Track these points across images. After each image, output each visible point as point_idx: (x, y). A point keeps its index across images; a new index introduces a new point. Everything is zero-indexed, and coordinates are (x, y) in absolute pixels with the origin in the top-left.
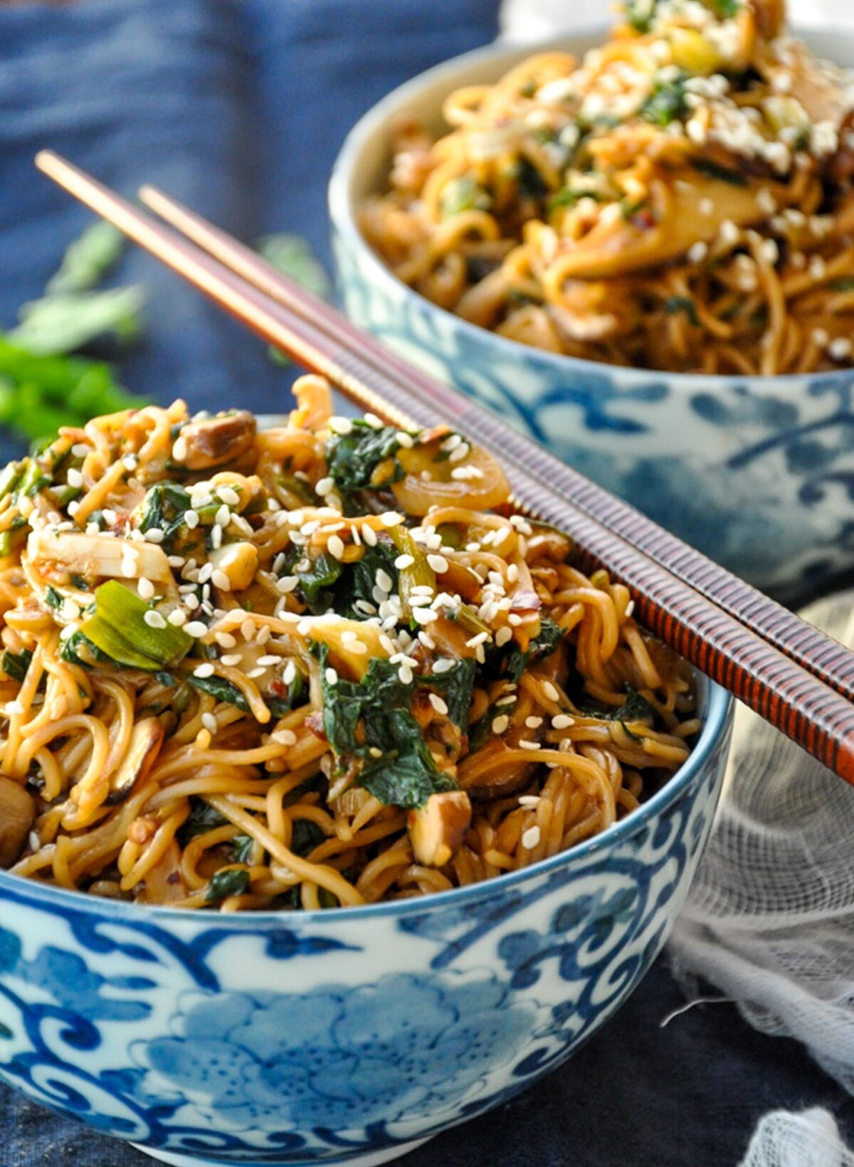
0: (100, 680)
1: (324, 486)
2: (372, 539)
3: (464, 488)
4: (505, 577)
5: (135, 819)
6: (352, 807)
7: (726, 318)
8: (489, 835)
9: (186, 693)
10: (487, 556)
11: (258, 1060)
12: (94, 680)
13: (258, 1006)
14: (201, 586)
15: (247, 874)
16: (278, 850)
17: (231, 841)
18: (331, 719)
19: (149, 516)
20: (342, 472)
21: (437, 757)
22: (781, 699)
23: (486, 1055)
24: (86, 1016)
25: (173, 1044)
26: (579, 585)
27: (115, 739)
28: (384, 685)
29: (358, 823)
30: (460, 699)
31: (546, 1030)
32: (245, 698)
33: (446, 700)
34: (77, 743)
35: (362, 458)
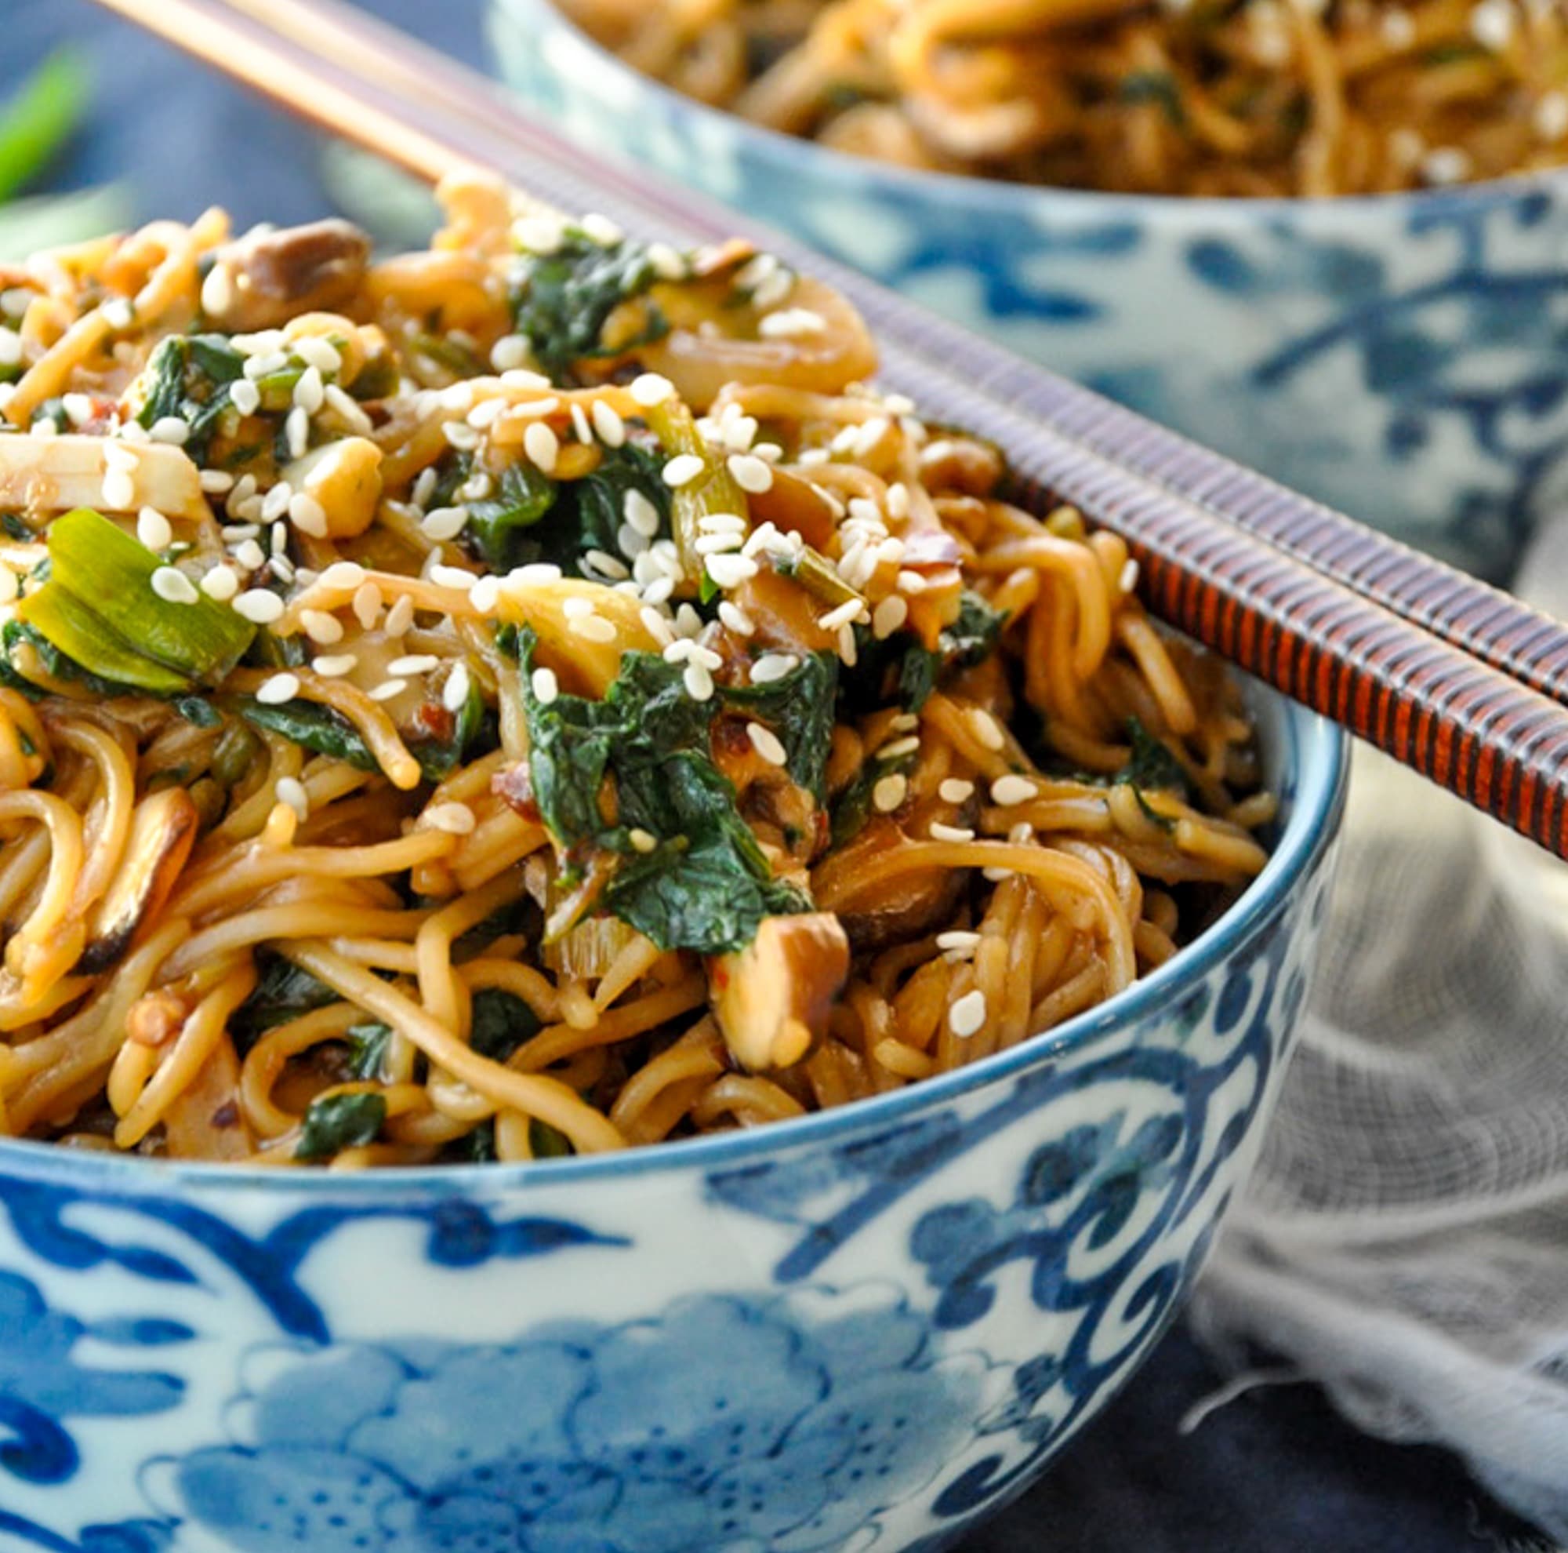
0: (64, 721)
1: (509, 349)
2: (614, 432)
3: (787, 352)
4: (883, 509)
5: (142, 997)
6: (594, 961)
7: (1239, 112)
8: (879, 1014)
9: (241, 743)
10: (845, 471)
11: (412, 1491)
12: (50, 722)
13: (411, 1372)
14: (267, 529)
15: (382, 1100)
16: (444, 1049)
17: (346, 1039)
18: (547, 770)
19: (157, 394)
20: (543, 326)
21: (770, 851)
22: (1457, 729)
23: (883, 1471)
24: (47, 1409)
25: (233, 1461)
26: (1023, 535)
27: (94, 837)
28: (652, 705)
29: (608, 991)
30: (809, 734)
31: (1001, 1417)
32: (365, 741)
33: (781, 735)
34: (18, 850)
35: (584, 297)
